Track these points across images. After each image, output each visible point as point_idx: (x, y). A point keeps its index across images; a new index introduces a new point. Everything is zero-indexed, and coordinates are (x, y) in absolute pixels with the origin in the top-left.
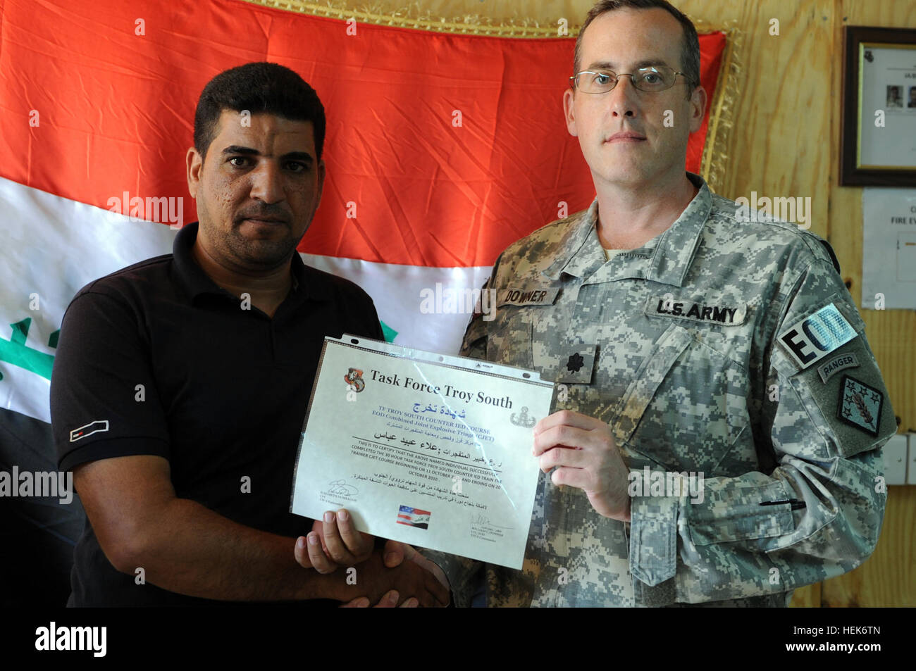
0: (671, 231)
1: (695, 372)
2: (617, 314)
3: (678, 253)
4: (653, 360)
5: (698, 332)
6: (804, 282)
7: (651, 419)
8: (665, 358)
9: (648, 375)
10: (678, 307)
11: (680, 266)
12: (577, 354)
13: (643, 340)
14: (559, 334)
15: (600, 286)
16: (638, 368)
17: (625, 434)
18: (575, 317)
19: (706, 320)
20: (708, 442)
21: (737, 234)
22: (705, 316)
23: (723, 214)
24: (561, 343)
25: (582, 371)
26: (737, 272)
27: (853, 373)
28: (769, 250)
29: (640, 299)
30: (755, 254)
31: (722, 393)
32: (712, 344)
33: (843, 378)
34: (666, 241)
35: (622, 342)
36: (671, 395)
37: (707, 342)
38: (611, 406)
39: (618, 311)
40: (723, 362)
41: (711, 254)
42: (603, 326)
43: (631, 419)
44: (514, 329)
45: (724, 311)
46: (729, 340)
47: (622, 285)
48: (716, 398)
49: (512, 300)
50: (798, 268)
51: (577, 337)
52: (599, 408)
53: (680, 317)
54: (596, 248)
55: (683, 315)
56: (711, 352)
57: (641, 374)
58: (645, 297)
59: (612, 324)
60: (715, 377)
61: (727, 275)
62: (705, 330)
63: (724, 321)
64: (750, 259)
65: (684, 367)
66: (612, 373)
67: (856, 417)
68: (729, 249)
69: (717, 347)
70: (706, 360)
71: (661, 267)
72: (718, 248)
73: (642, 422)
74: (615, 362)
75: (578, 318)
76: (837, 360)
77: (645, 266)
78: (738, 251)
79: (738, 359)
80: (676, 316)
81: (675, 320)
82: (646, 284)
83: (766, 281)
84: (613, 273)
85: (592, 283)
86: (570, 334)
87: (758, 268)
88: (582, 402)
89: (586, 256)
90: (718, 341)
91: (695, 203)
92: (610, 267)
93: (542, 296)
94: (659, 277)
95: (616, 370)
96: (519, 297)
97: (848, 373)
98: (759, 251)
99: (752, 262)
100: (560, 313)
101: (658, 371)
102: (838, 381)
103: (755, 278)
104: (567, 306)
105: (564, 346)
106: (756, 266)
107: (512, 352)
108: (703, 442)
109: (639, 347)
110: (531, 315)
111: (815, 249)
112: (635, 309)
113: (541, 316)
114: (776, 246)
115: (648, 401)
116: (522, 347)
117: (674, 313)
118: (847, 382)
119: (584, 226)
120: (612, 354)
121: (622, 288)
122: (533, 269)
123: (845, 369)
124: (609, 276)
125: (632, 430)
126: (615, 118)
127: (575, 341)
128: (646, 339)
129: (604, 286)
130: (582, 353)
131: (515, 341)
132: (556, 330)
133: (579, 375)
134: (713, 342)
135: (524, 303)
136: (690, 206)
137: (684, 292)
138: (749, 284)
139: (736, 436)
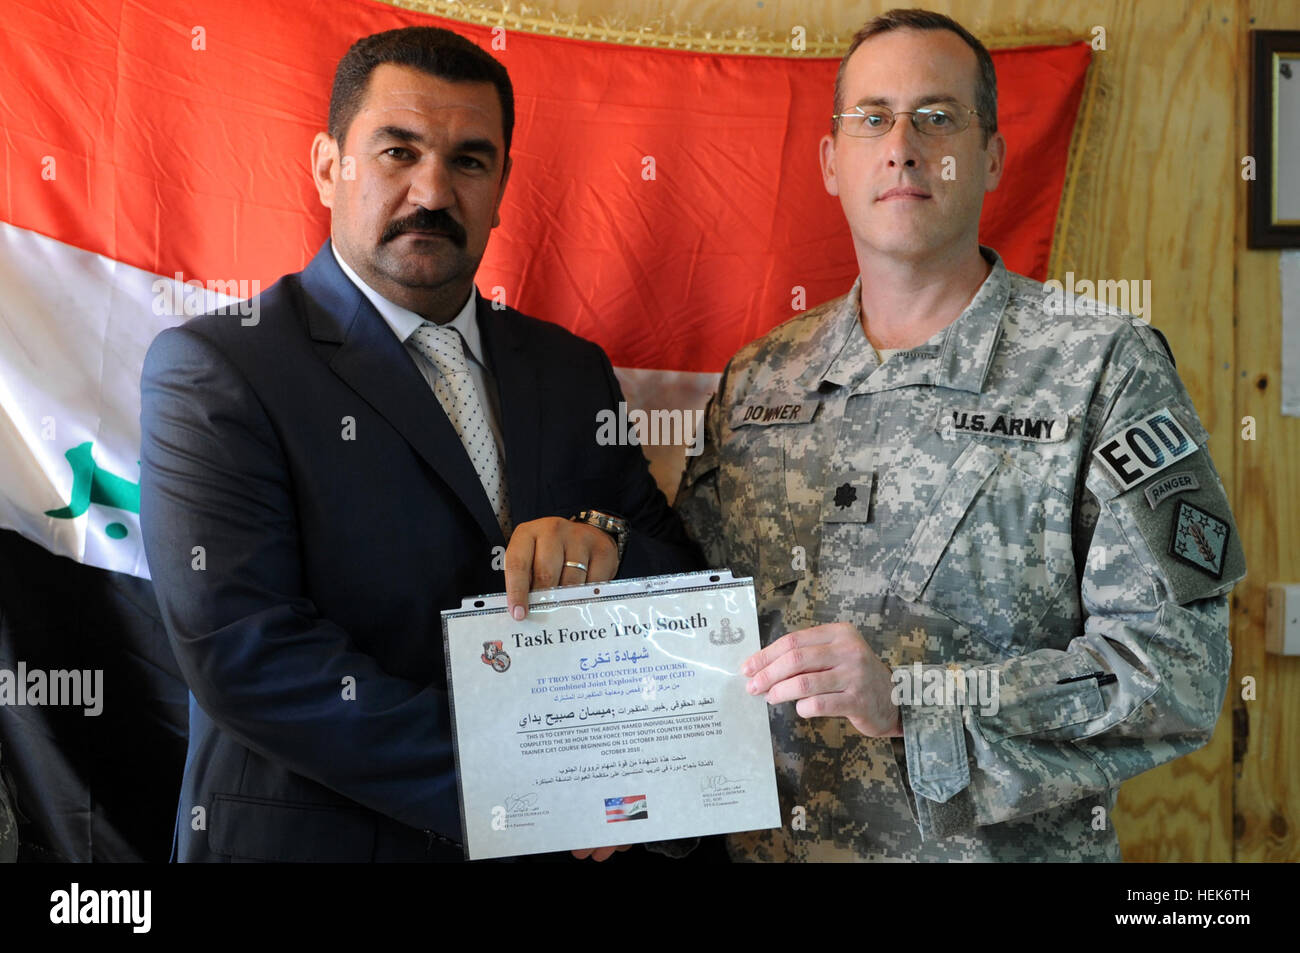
0: (961, 322)
1: (1004, 503)
2: (898, 432)
3: (973, 349)
4: (949, 490)
5: (1005, 453)
6: (1131, 381)
7: (950, 565)
8: (966, 486)
9: (944, 508)
10: (978, 420)
11: (977, 366)
12: (847, 485)
13: (935, 464)
14: (820, 459)
15: (873, 397)
16: (930, 499)
17: (916, 586)
18: (842, 438)
19: (1015, 436)
20: (1024, 594)
21: (1047, 323)
22: (1015, 431)
23: (1026, 298)
24: (824, 471)
25: (855, 506)
26: (1051, 372)
27: (1191, 498)
28: (1089, 342)
29: (927, 411)
30: (1072, 348)
31: (1040, 529)
32: (1024, 468)
33: (1177, 503)
34: (957, 335)
35: (907, 467)
36: (974, 534)
37: (1019, 465)
38: (895, 550)
39: (899, 428)
40: (1040, 489)
41: (1015, 350)
42: (880, 447)
43: (922, 567)
44: (759, 455)
45: (1039, 423)
46: (1046, 461)
47: (903, 394)
48: (1033, 536)
49: (754, 418)
50: (1124, 363)
51: (846, 463)
52: (879, 554)
53: (982, 432)
54: (864, 348)
55: (986, 430)
56: (1024, 477)
57: (934, 508)
58: (933, 409)
59: (892, 445)
60: (1030, 509)
61: (1039, 377)
62: (1015, 449)
63: (1038, 437)
64: (1066, 354)
65: (991, 498)
66: (895, 508)
67: (1194, 554)
68: (1037, 342)
69: (1031, 471)
70: (1017, 488)
71: (953, 369)
72: (1023, 341)
73: (938, 570)
74: (899, 493)
75: (847, 439)
76: (1170, 480)
77: (934, 369)
78: (1049, 345)
79: (1059, 485)
80: (977, 432)
81: (975, 437)
82: (934, 391)
83: (1089, 382)
84: (890, 379)
85: (863, 393)
86: (836, 459)
87: (1078, 366)
88: (855, 547)
89: (852, 358)
90: (1032, 463)
91: (989, 285)
92: (885, 371)
93: (794, 412)
94: (951, 381)
95: (900, 504)
96: (763, 414)
97: (1184, 497)
98: (1077, 344)
99: (1069, 358)
100: (822, 433)
101: (956, 503)
102: (1170, 507)
103: (1075, 379)
104: (829, 424)
105: (828, 474)
106: (1075, 363)
107: (758, 485)
108: (1017, 594)
109: (930, 473)
110: (781, 437)
111: (1146, 338)
112: (922, 424)
113: (796, 438)
114: (1099, 337)
115: (945, 542)
116: (771, 479)
117: (974, 428)
118: (1182, 509)
119: (844, 319)
120: (895, 484)
121: (903, 398)
122: (778, 378)
123: (1181, 492)
124: (885, 383)
125: (926, 580)
126: (891, 168)
127: (843, 469)
128: (939, 462)
129: (878, 396)
130: (853, 483)
131: (761, 470)
132: (817, 455)
133: (851, 511)
134: (1026, 465)
135: (771, 422)
136: (982, 288)
137: (984, 400)
138: (1068, 387)
139: (1060, 586)
